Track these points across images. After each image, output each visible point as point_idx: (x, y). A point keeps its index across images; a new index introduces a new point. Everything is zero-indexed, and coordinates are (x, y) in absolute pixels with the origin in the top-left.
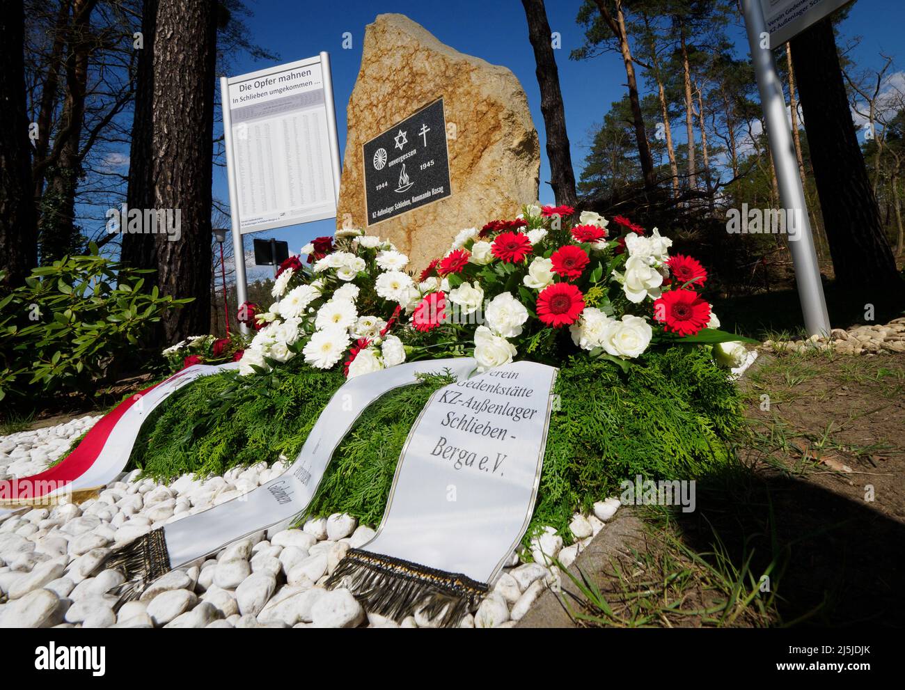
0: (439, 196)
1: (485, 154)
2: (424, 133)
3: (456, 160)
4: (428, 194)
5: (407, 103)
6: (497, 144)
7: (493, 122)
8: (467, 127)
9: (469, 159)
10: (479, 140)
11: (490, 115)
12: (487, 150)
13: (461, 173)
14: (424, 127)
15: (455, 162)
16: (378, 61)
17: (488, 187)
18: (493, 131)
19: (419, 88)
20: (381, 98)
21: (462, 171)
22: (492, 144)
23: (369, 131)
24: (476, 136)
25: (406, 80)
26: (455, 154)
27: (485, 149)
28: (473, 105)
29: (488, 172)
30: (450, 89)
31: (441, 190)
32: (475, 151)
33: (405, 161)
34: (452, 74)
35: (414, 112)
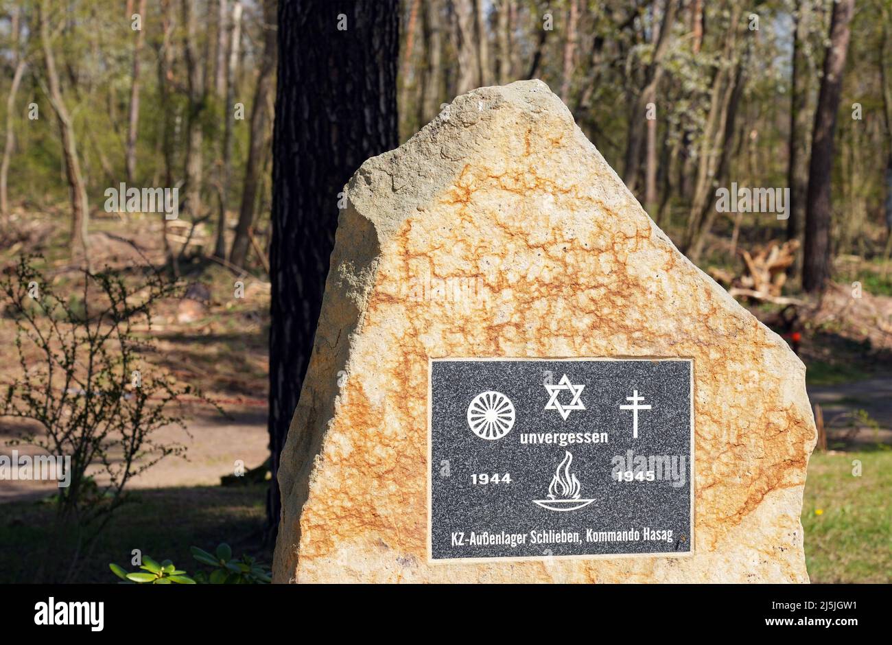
0: (662, 546)
1: (769, 499)
2: (635, 408)
3: (710, 492)
4: (633, 535)
5: (594, 327)
6: (793, 489)
7: (792, 452)
8: (744, 440)
9: (740, 499)
10: (761, 470)
11: (791, 438)
12: (771, 492)
13: (719, 520)
14: (636, 398)
15: (708, 494)
16: (520, 192)
17: (767, 558)
18: (789, 466)
19: (637, 316)
20: (512, 278)
21: (722, 516)
22: (784, 486)
23: (459, 337)
24: (758, 462)
25: (601, 280)
26: (710, 481)
27: (769, 490)
28: (761, 409)
29: (771, 532)
30: (714, 355)
31: (668, 536)
32: (752, 488)
33: (575, 448)
34: (722, 330)
35: (611, 356)
